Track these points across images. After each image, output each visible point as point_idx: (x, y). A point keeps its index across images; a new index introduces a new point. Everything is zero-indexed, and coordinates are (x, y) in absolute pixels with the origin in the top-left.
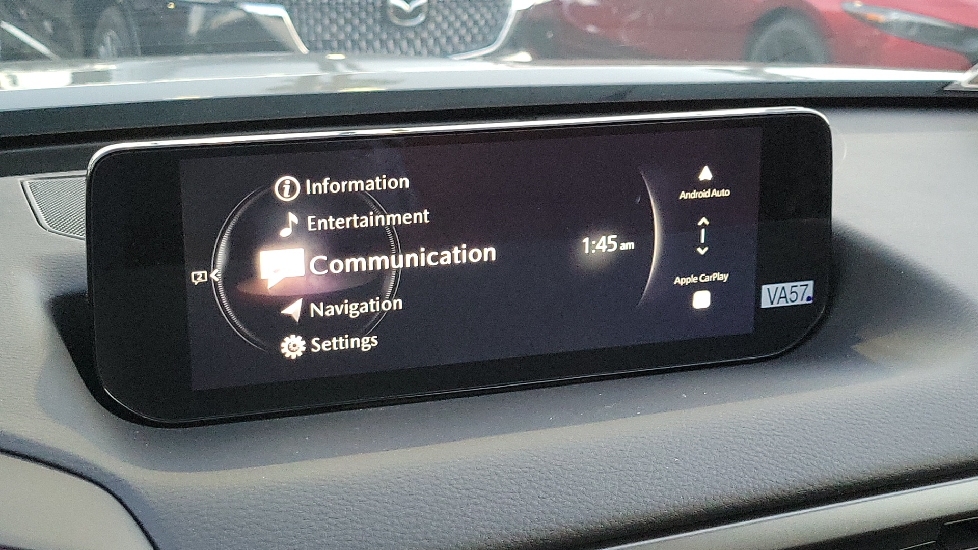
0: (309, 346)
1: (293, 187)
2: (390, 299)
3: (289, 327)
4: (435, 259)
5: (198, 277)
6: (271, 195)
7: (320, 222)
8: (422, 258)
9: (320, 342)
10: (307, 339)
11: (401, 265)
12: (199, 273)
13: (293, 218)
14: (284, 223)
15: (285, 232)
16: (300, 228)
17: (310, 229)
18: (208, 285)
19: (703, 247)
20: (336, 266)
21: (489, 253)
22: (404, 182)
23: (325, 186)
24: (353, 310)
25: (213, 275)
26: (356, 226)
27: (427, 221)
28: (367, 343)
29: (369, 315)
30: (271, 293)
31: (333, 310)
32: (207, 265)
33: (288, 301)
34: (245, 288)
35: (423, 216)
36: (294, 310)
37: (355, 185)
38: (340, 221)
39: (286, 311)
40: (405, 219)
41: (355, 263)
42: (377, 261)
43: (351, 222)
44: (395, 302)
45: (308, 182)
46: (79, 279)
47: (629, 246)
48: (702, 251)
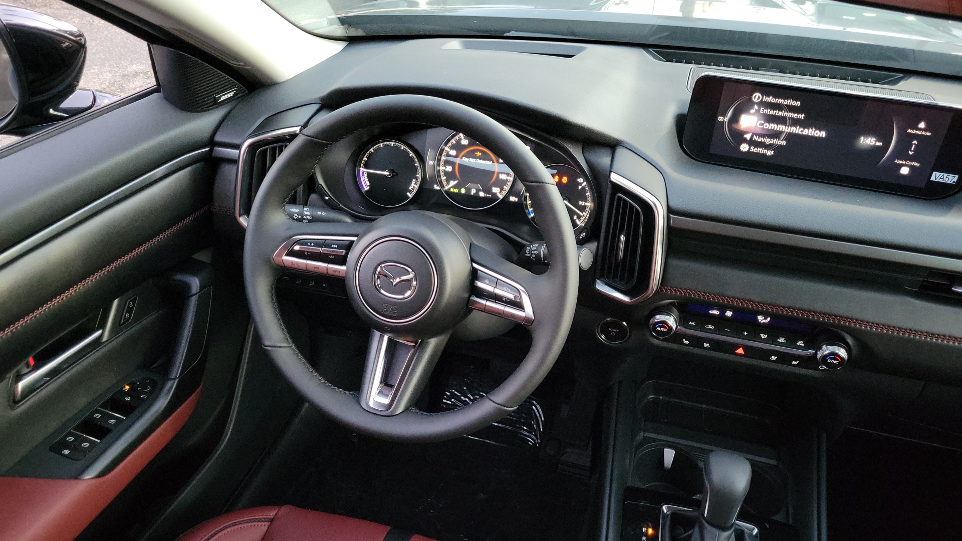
0: (750, 149)
1: (759, 97)
2: (782, 141)
3: (745, 141)
4: (802, 131)
5: (720, 119)
6: (751, 98)
7: (765, 110)
8: (797, 130)
9: (754, 149)
10: (750, 146)
11: (789, 131)
12: (721, 118)
13: (756, 107)
14: (753, 108)
15: (752, 111)
16: (758, 111)
17: (761, 112)
18: (723, 122)
19: (911, 151)
20: (766, 126)
21: (823, 134)
22: (798, 103)
23: (770, 99)
24: (768, 141)
25: (725, 120)
26: (777, 114)
27: (803, 118)
28: (770, 153)
29: (773, 144)
30: (742, 129)
31: (761, 139)
32: (724, 115)
33: (747, 133)
34: (734, 126)
35: (802, 116)
36: (748, 136)
37: (780, 101)
38: (772, 111)
39: (745, 136)
40: (795, 116)
41: (773, 126)
42: (781, 127)
43: (776, 113)
44: (783, 142)
45: (765, 97)
46: (686, 111)
47: (880, 144)
48: (911, 153)
